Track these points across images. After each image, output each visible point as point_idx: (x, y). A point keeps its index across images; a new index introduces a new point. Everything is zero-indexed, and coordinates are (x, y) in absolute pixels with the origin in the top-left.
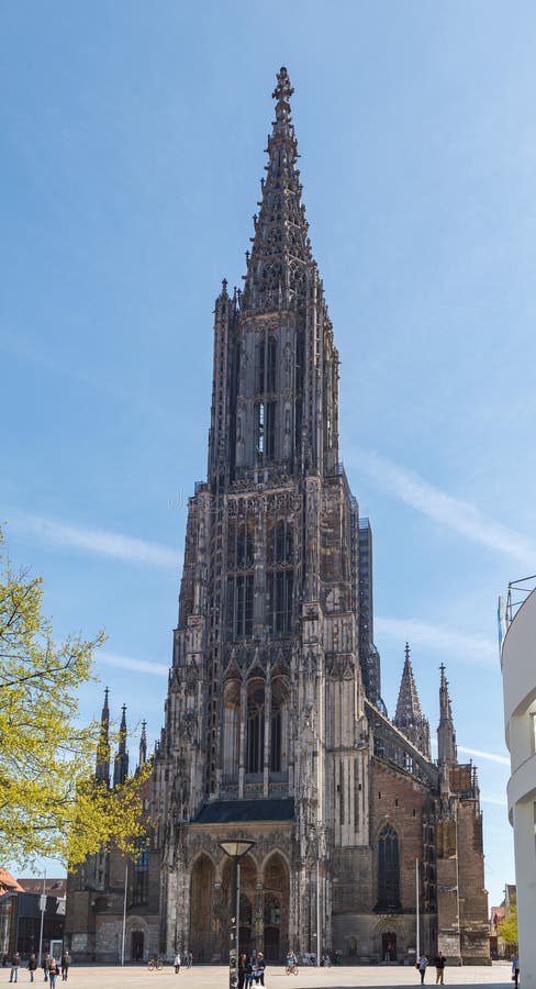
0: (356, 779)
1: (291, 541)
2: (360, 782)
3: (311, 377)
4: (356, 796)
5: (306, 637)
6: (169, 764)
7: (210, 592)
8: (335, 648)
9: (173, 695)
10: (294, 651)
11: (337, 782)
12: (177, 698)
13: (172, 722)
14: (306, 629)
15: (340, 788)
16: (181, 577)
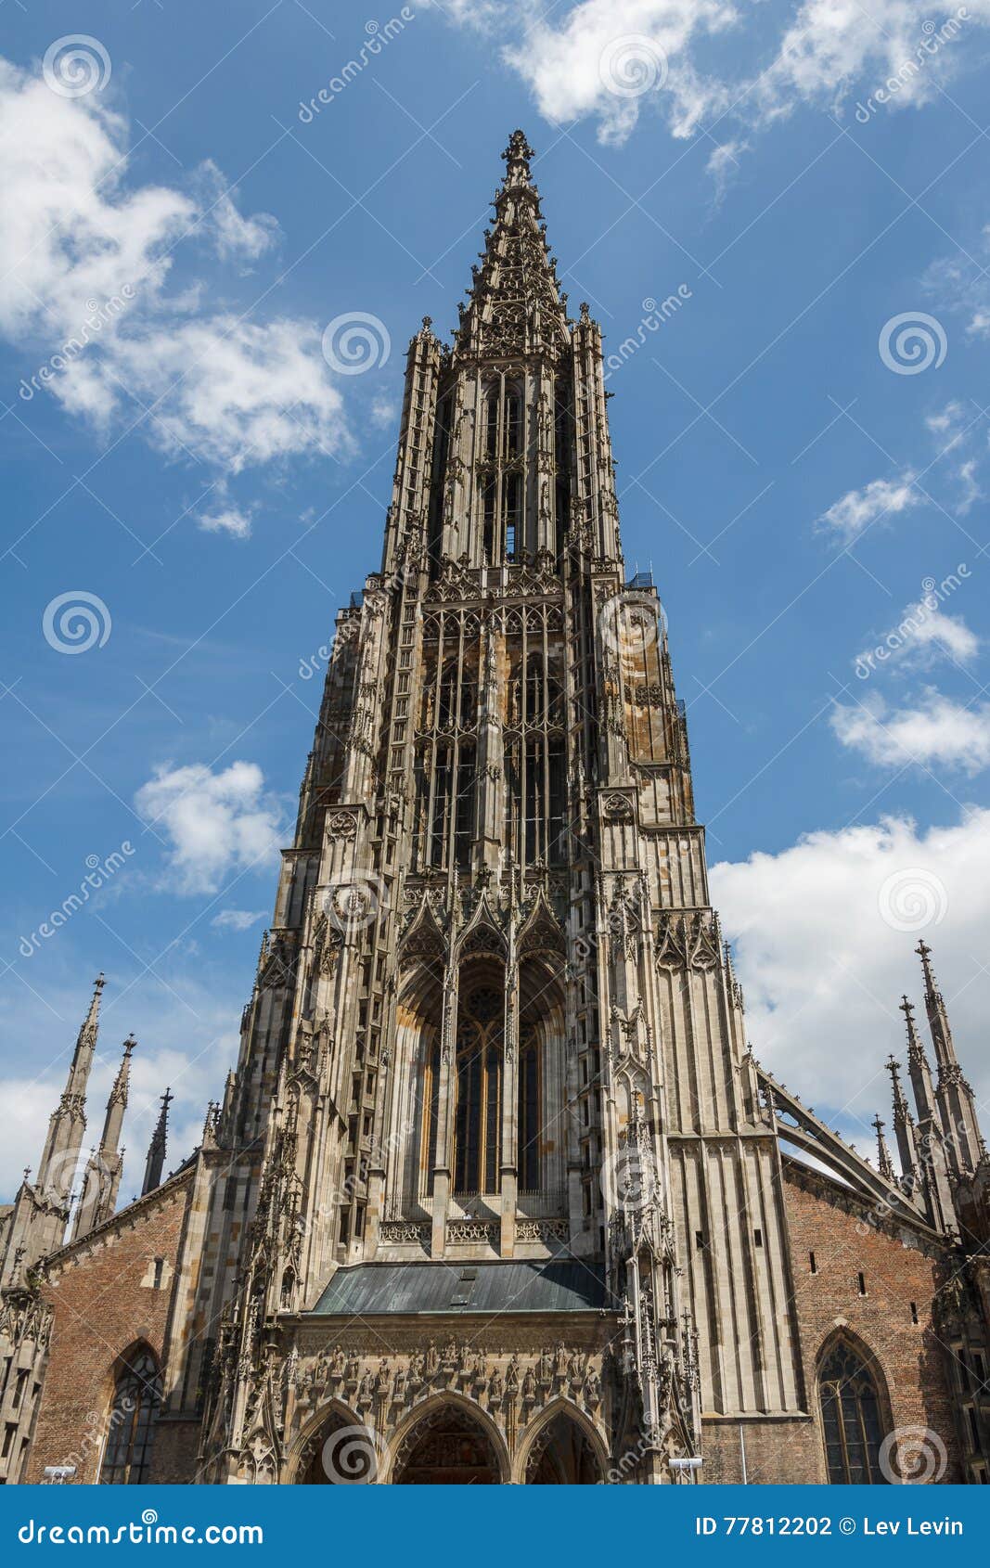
0: (743, 1216)
1: (556, 690)
2: (755, 1224)
3: (586, 440)
4: (747, 1260)
5: (606, 861)
6: (239, 1164)
7: (379, 765)
8: (666, 901)
9: (268, 993)
10: (574, 895)
11: (695, 1225)
12: (277, 999)
13: (260, 1057)
14: (606, 842)
15: (704, 1238)
16: (310, 749)
